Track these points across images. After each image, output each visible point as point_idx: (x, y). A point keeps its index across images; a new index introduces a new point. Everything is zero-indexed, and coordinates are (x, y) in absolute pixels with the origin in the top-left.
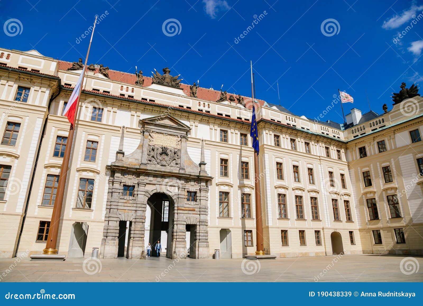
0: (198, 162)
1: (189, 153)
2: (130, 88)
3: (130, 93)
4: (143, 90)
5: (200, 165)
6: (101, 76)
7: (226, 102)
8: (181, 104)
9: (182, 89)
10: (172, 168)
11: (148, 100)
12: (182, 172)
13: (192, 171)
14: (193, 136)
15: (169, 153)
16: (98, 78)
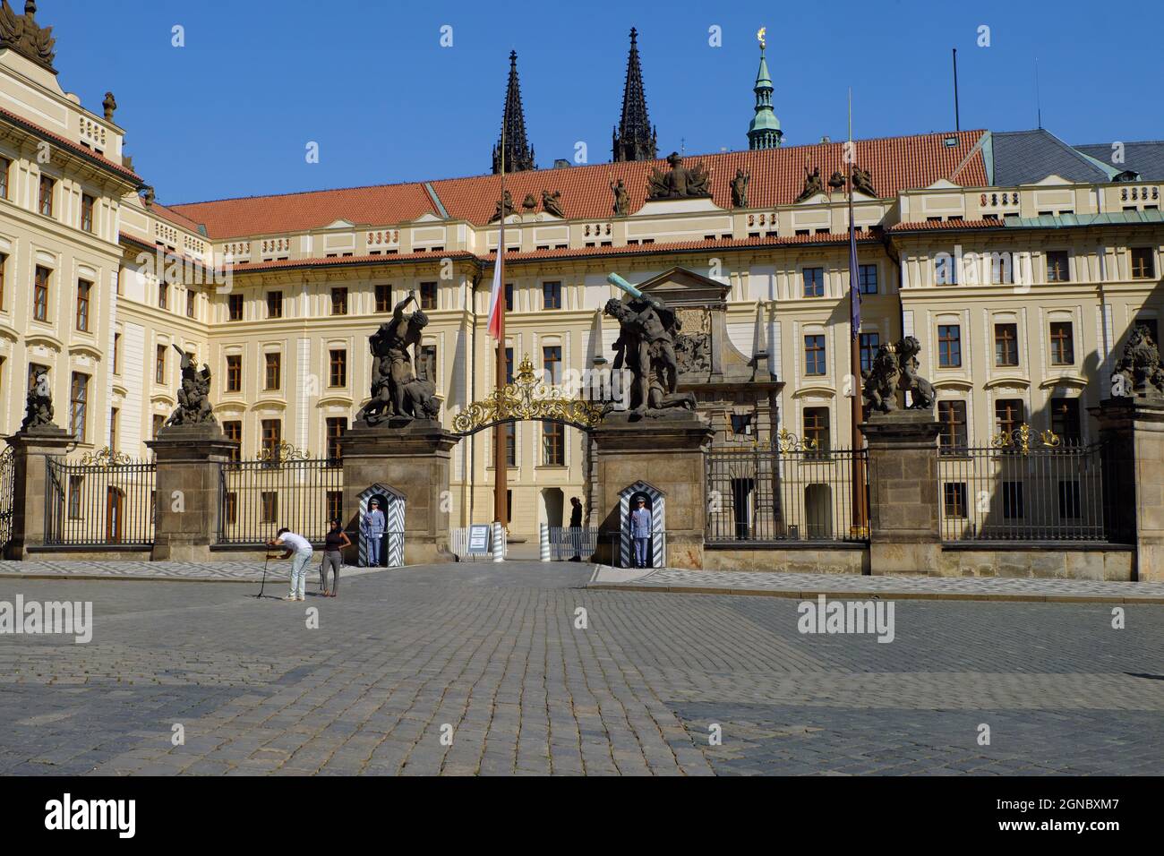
0: (749, 355)
1: (730, 336)
2: (603, 226)
3: (603, 237)
4: (626, 223)
5: (756, 358)
6: (547, 217)
7: (817, 199)
8: (710, 232)
9: (711, 197)
10: (697, 375)
11: (640, 243)
12: (715, 380)
13: (739, 373)
14: (739, 300)
15: (688, 346)
16: (539, 224)
